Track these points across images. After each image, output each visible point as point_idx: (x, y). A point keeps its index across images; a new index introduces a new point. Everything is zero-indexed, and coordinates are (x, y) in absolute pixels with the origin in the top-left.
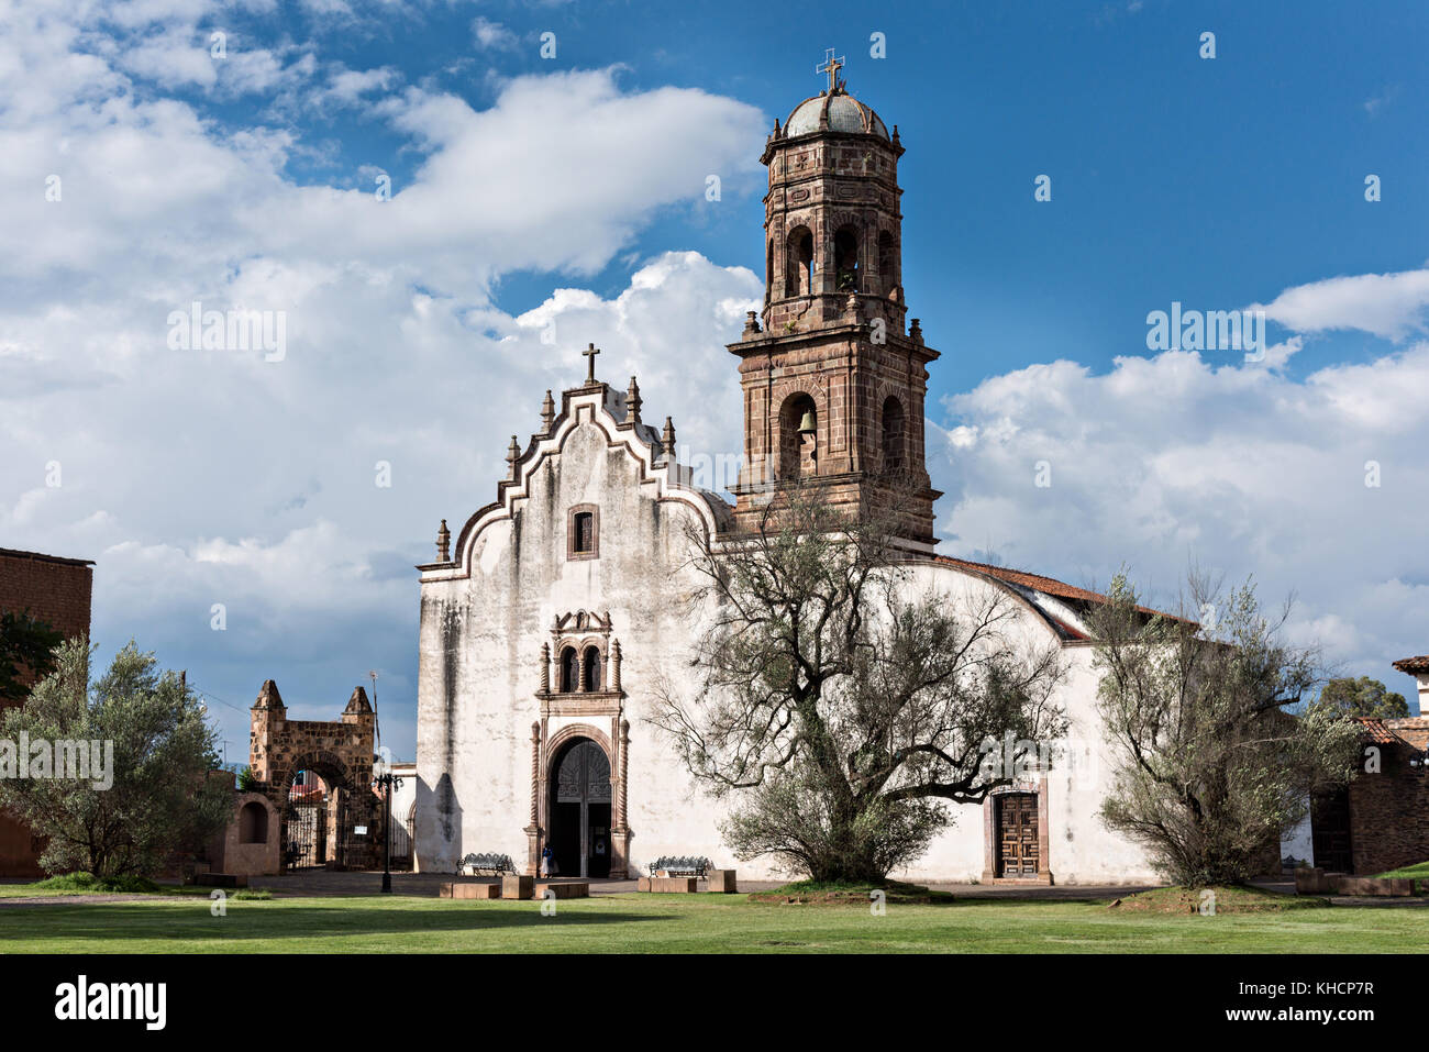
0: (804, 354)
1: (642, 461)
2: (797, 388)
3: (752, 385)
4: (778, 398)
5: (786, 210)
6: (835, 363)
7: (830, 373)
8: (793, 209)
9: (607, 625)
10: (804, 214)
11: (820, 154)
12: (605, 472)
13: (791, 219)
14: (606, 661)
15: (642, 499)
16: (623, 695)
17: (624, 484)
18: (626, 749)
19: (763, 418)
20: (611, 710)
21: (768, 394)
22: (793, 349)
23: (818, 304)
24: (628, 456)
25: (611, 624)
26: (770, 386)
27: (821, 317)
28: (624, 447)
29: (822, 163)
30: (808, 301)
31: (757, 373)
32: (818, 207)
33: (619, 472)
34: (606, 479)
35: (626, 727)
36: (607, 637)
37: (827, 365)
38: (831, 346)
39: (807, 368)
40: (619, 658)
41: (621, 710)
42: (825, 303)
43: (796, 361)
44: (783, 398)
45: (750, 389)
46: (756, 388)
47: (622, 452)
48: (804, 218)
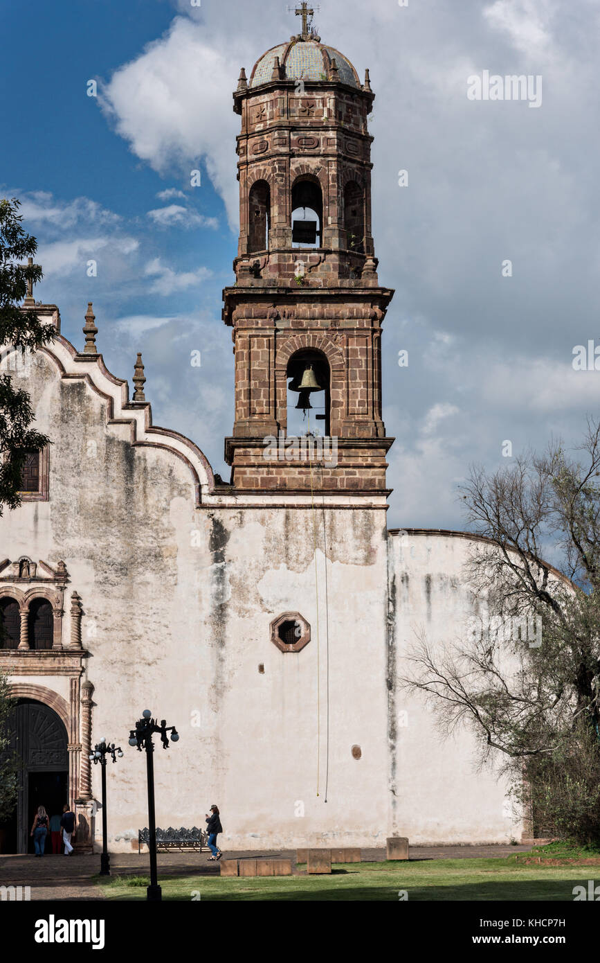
0: (317, 309)
1: (111, 399)
2: (308, 343)
3: (253, 332)
4: (286, 351)
5: (292, 155)
6: (356, 324)
7: (350, 332)
8: (299, 156)
9: (62, 577)
10: (314, 163)
11: (331, 104)
12: (57, 406)
13: (297, 165)
14: (62, 616)
15: (110, 440)
16: (86, 654)
17: (85, 421)
18: (90, 713)
19: (266, 369)
20: (72, 670)
21: (273, 345)
22: (304, 302)
23: (333, 259)
24: (89, 391)
25: (68, 575)
26: (275, 336)
27: (336, 274)
28: (85, 381)
29: (333, 114)
30: (322, 255)
31: (260, 321)
32: (331, 159)
33: (77, 408)
34: (58, 412)
35: (91, 689)
36: (62, 589)
37: (343, 324)
38: (351, 305)
39: (319, 323)
40: (79, 614)
41: (83, 670)
42: (341, 260)
43: (308, 314)
44: (292, 351)
45: (250, 336)
46: (258, 336)
47: (81, 386)
48: (313, 167)
